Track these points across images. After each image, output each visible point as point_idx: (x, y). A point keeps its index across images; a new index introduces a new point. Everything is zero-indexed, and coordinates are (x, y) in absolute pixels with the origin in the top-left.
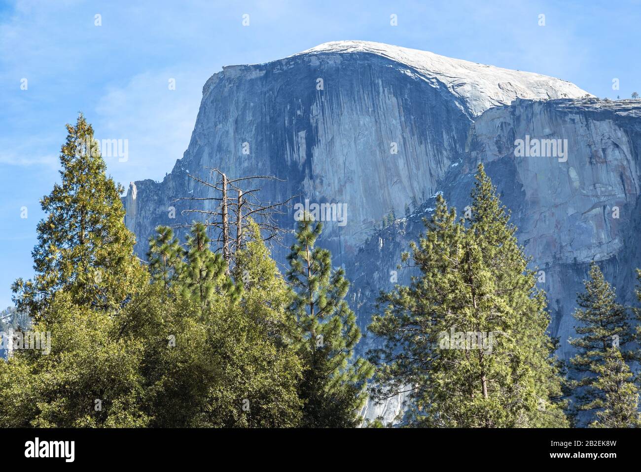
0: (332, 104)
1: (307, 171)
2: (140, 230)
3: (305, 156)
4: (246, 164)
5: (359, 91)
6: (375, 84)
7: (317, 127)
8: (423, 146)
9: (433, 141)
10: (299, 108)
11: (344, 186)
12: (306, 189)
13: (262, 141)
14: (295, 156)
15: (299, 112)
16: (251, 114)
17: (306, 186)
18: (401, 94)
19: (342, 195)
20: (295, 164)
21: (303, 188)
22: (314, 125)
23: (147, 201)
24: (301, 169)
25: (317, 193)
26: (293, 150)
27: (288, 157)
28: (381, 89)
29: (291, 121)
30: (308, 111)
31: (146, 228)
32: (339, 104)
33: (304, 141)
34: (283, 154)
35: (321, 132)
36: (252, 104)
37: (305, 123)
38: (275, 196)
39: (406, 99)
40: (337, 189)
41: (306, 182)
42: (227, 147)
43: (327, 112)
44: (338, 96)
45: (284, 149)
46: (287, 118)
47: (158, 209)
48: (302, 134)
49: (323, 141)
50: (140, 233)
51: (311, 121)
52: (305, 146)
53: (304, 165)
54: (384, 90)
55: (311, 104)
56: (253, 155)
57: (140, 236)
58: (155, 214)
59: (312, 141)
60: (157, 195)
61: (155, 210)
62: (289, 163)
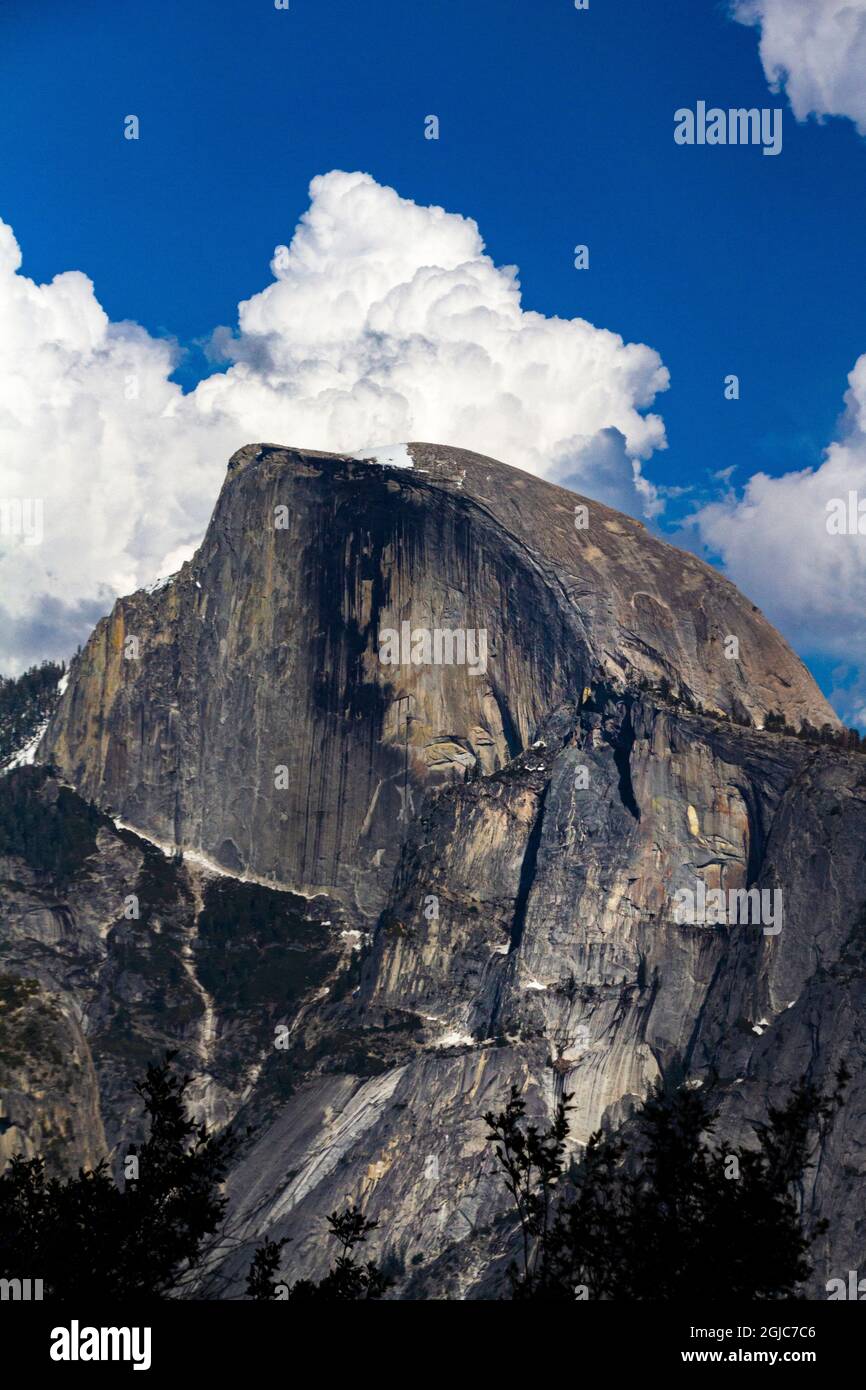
0: (412, 555)
1: (370, 640)
2: (127, 672)
3: (368, 615)
4: (284, 603)
5: (450, 553)
6: (473, 552)
7: (389, 581)
8: (528, 664)
9: (541, 662)
10: (367, 545)
11: (420, 675)
12: (366, 665)
13: (310, 575)
14: (355, 613)
15: (365, 551)
16: (297, 531)
17: (367, 661)
18: (506, 579)
19: (415, 686)
20: (354, 623)
21: (362, 662)
22: (385, 576)
23: (139, 627)
24: (361, 632)
25: (382, 676)
26: (354, 603)
27: (346, 613)
28: (481, 562)
29: (353, 560)
30: (378, 554)
31: (135, 670)
32: (422, 558)
33: (369, 595)
34: (340, 605)
35: (393, 590)
36: (299, 516)
37: (372, 569)
38: (323, 664)
39: (512, 590)
40: (408, 677)
41: (367, 653)
42: (260, 571)
43: (405, 566)
44: (422, 547)
45: (341, 599)
46: (348, 554)
47: (153, 640)
48: (368, 584)
49: (396, 604)
50: (127, 675)
51: (382, 568)
52: (370, 602)
53: (367, 629)
54: (484, 565)
55: (384, 545)
56: (296, 593)
57: (126, 681)
58: (150, 648)
59: (380, 599)
60: (154, 618)
61: (149, 641)
62: (346, 620)
